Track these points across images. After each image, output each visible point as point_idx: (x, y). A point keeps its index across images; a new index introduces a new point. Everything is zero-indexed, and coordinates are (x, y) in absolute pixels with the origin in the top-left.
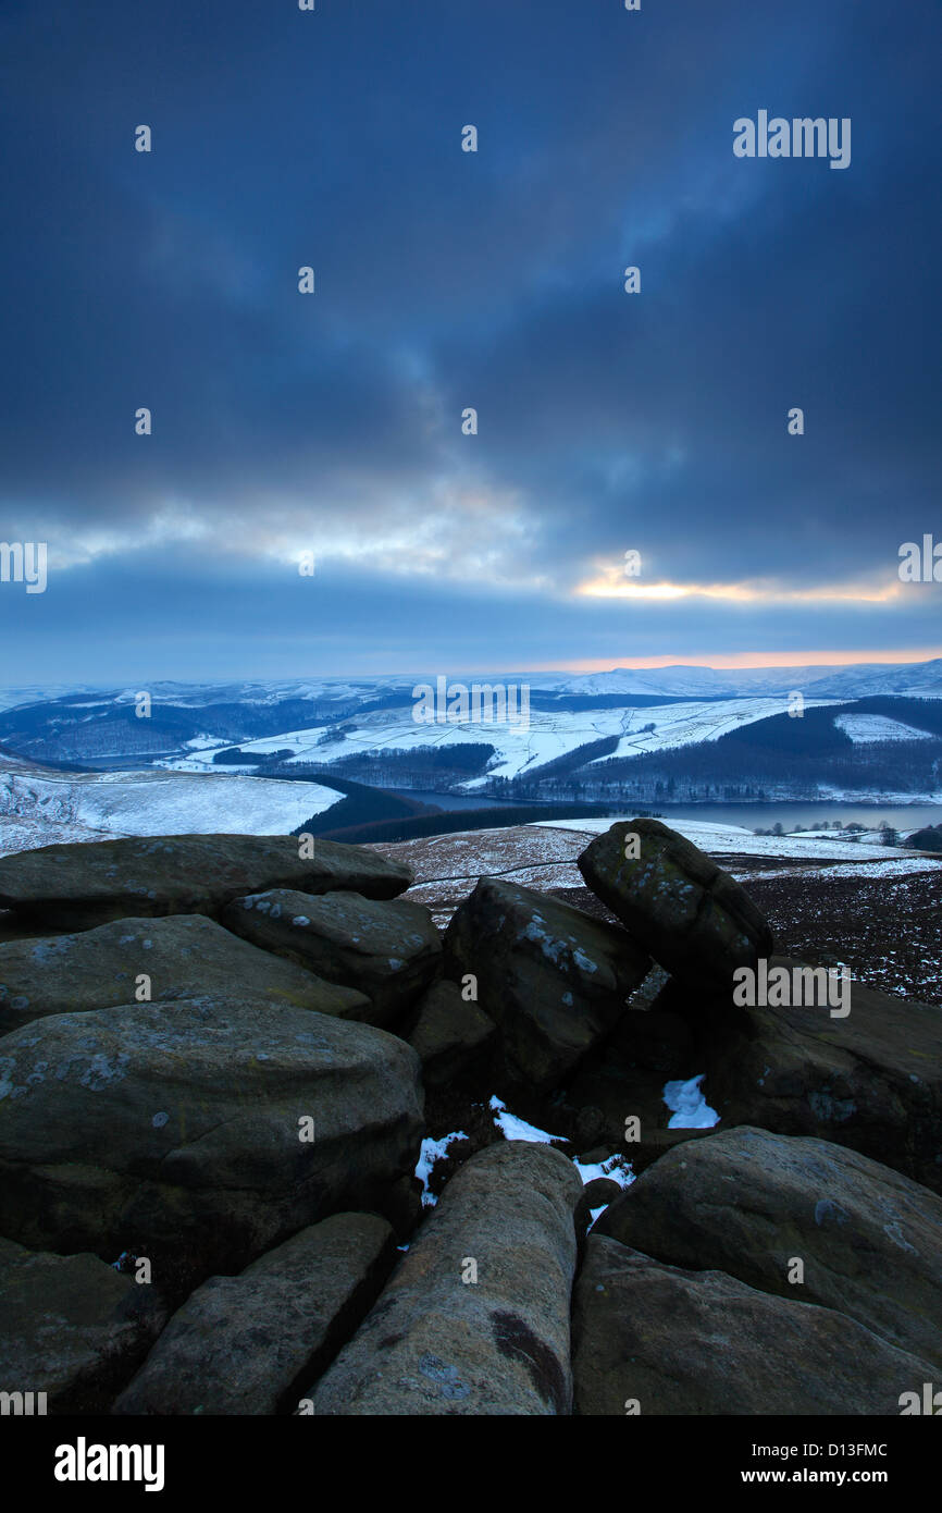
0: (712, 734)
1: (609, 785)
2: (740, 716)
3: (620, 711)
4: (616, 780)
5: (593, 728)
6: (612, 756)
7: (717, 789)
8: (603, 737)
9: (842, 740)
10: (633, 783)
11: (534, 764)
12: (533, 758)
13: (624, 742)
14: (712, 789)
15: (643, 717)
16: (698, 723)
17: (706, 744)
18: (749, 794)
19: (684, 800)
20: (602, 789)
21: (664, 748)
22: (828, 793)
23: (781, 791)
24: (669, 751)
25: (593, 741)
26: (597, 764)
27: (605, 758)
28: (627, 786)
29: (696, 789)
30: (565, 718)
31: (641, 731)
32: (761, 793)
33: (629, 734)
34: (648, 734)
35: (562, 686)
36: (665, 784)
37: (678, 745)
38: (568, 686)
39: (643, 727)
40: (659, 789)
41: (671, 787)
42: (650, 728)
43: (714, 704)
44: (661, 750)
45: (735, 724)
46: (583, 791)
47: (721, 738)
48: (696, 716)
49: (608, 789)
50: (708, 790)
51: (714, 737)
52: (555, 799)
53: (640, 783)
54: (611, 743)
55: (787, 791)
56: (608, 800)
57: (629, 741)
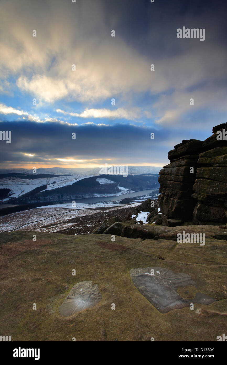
0: (71, 183)
1: (46, 197)
2: (76, 179)
3: (46, 178)
4: (48, 196)
5: (39, 183)
6: (46, 190)
7: (73, 196)
8: (42, 185)
9: (98, 184)
10: (52, 196)
11: (24, 193)
12: (23, 192)
13: (48, 186)
14: (72, 196)
15: (52, 180)
16: (67, 181)
17: (69, 186)
18: (80, 197)
19: (66, 199)
20: (44, 199)
21: (59, 187)
22: (97, 195)
23: (87, 196)
24: (61, 188)
25: (39, 186)
26: (42, 192)
27: (44, 191)
28: (51, 197)
29: (68, 197)
30: (31, 181)
31: (52, 183)
32: (83, 196)
33: (49, 184)
34: (54, 184)
35: (26, 172)
36: (60, 196)
37: (62, 186)
38: (27, 172)
39: (52, 182)
40: (59, 197)
41: (62, 197)
42: (55, 182)
43: (69, 176)
44: (59, 188)
45: (75, 181)
46: (39, 199)
47: (73, 184)
48: (65, 179)
49: (46, 198)
50: (71, 197)
51: (71, 184)
52: (31, 202)
53: (54, 196)
54: (45, 187)
55: (88, 196)
56: (46, 201)
57: (50, 186)
